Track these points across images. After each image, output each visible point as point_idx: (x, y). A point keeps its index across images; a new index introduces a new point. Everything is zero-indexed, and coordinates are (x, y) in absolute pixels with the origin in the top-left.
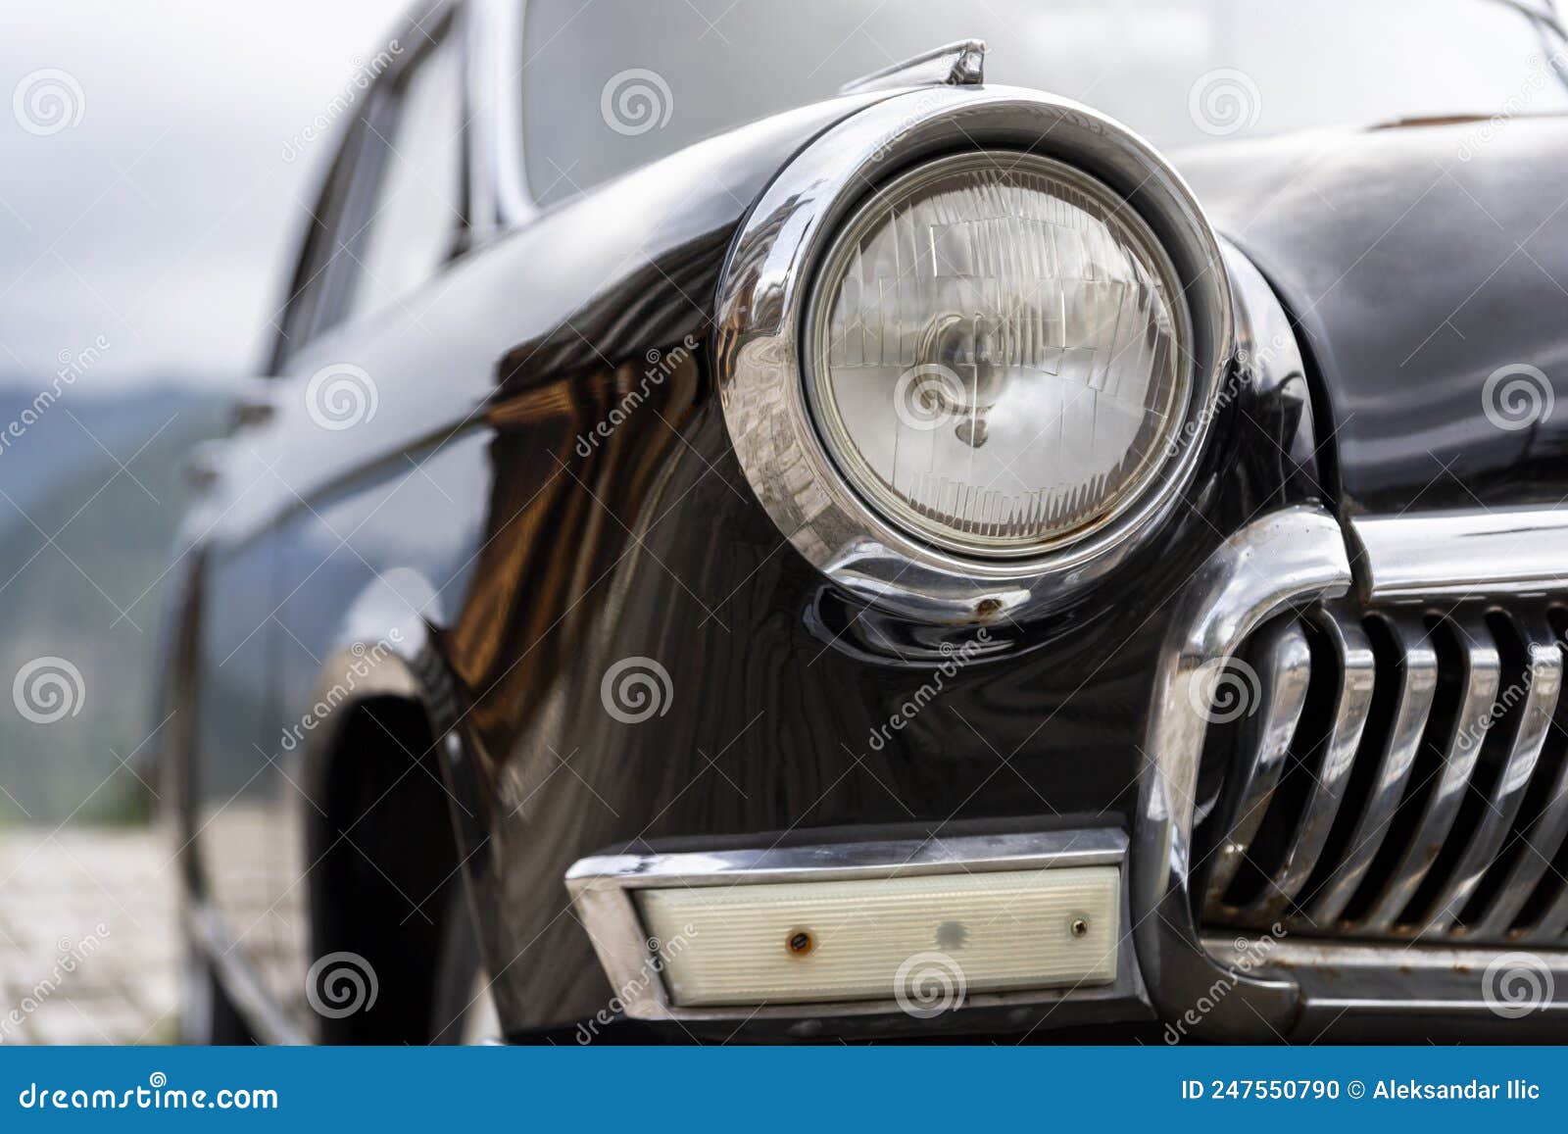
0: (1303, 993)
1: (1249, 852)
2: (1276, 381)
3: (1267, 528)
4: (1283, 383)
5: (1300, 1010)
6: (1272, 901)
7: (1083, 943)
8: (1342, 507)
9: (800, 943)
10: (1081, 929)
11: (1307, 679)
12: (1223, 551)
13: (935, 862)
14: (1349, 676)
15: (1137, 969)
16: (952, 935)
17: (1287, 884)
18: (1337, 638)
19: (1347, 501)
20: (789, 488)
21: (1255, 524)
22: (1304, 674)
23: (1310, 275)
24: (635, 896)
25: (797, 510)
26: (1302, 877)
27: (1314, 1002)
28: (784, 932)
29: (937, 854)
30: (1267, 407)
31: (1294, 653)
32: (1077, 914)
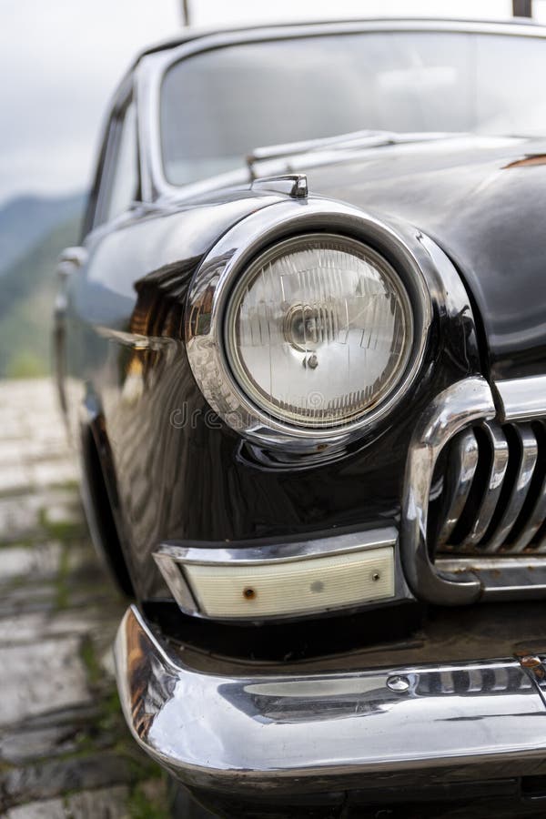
0: (483, 585)
1: (458, 523)
2: (459, 311)
3: (456, 390)
4: (463, 311)
5: (482, 593)
6: (467, 545)
7: (379, 583)
8: (491, 376)
9: (249, 594)
10: (377, 578)
11: (477, 456)
12: (436, 401)
13: (309, 554)
14: (496, 453)
15: (406, 586)
16: (318, 587)
17: (475, 537)
18: (490, 436)
19: (493, 373)
20: (223, 394)
21: (451, 387)
22: (476, 453)
23: (475, 260)
24: (180, 565)
25: (228, 406)
26: (481, 535)
27: (488, 589)
28: (241, 590)
29: (309, 550)
30: (456, 324)
31: (471, 444)
32: (376, 571)
